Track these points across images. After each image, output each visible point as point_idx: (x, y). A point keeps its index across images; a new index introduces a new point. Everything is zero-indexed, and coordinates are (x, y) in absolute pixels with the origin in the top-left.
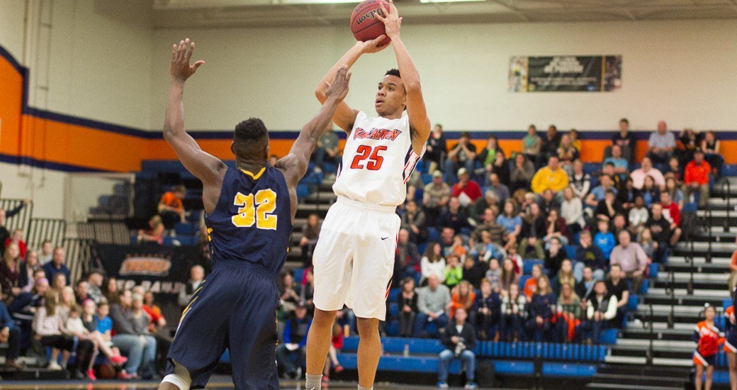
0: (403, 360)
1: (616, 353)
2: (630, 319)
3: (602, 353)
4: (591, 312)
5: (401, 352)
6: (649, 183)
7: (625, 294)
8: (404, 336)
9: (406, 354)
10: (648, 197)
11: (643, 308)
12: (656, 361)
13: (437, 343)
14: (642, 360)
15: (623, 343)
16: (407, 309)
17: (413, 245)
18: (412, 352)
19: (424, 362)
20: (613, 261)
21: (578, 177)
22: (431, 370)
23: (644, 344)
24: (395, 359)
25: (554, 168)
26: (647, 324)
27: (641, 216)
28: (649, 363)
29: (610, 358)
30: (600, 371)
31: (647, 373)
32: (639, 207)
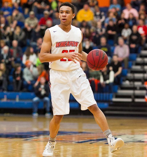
0: (16, 103)
1: (118, 96)
2: (124, 81)
3: (111, 96)
4: (102, 80)
5: (14, 99)
6: (131, 17)
7: (120, 69)
8: (16, 91)
9: (17, 100)
10: (131, 23)
11: (129, 75)
12: (137, 100)
13: (32, 94)
14: (130, 100)
15: (121, 92)
16: (18, 78)
17: (20, 48)
18: (20, 99)
19: (26, 103)
20: (115, 53)
21: (98, 13)
22: (29, 107)
23: (130, 92)
24: (12, 103)
25: (86, 10)
26: (132, 83)
27: (128, 32)
28: (133, 101)
29: (115, 100)
30: (110, 105)
31: (133, 106)
32: (127, 29)
